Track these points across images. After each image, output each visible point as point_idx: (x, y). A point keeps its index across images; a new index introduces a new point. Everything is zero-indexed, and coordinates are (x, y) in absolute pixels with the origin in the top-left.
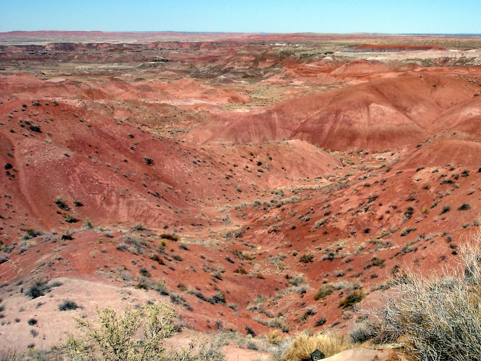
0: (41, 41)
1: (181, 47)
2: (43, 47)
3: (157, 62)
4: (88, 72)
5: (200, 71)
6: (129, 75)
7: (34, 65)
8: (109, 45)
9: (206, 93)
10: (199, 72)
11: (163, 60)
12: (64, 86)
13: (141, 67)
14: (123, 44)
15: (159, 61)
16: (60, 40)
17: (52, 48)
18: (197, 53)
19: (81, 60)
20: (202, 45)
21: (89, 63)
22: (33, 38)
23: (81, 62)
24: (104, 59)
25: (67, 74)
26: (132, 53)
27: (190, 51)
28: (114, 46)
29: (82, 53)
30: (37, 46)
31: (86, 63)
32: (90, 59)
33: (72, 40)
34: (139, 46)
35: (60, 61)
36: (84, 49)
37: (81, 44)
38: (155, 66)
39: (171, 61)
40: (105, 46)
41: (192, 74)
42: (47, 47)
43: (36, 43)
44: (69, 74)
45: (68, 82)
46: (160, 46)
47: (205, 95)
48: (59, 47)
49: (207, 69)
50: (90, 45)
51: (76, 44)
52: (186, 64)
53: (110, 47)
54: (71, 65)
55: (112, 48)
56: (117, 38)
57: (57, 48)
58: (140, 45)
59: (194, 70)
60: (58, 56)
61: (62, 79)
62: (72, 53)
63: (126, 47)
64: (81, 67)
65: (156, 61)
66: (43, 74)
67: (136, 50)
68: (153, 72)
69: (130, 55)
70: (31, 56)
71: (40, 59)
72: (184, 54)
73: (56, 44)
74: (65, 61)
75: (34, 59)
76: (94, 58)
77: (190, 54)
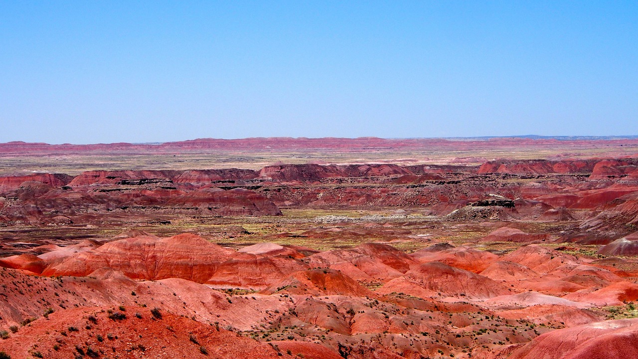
0: (253, 160)
1: (549, 172)
2: (255, 174)
3: (488, 207)
4: (338, 230)
5: (581, 227)
6: (426, 236)
7: (231, 212)
8: (395, 169)
9: (573, 279)
10: (578, 230)
11: (501, 203)
12: (272, 263)
13: (454, 217)
14: (423, 166)
15: (493, 203)
16: (293, 158)
17: (272, 176)
18: (584, 185)
19: (333, 202)
20: (597, 168)
21: (347, 208)
22: (238, 153)
23: (331, 206)
24: (381, 200)
25: (294, 233)
26: (441, 186)
27: (569, 180)
28: (404, 170)
29: (334, 185)
30: (242, 171)
31: (341, 207)
32: (350, 199)
33: (318, 158)
34: (459, 171)
35: (287, 203)
36: (340, 177)
37: (334, 166)
38: (485, 216)
39: (521, 204)
40: (387, 170)
41: (563, 234)
42: (263, 174)
43: (241, 163)
44: (299, 232)
45: (289, 251)
46: (503, 170)
47: (572, 284)
48: (288, 174)
49: (597, 222)
50: (353, 170)
51: (324, 168)
52: (552, 210)
53: (395, 172)
54: (310, 212)
55: (399, 176)
56: (413, 153)
57: (282, 176)
58: (460, 167)
59: (569, 224)
60: (284, 193)
61: (275, 246)
62: (311, 187)
63: (431, 172)
64: (329, 218)
65: (487, 204)
66: (246, 232)
67: (449, 180)
68: (478, 230)
69: (434, 191)
70: (227, 194)
71: (243, 201)
72: (554, 186)
73: (282, 167)
74: (297, 204)
75: (230, 200)
76: (358, 196)
77: (567, 188)
